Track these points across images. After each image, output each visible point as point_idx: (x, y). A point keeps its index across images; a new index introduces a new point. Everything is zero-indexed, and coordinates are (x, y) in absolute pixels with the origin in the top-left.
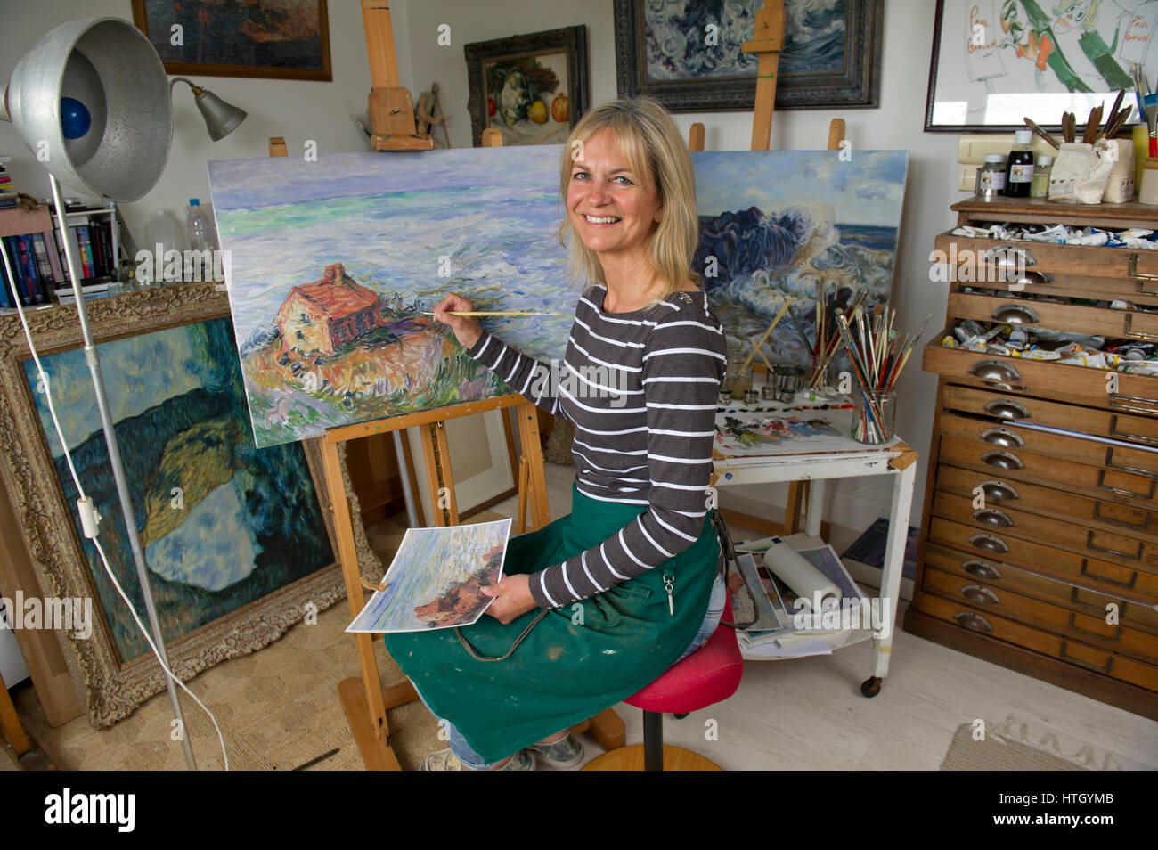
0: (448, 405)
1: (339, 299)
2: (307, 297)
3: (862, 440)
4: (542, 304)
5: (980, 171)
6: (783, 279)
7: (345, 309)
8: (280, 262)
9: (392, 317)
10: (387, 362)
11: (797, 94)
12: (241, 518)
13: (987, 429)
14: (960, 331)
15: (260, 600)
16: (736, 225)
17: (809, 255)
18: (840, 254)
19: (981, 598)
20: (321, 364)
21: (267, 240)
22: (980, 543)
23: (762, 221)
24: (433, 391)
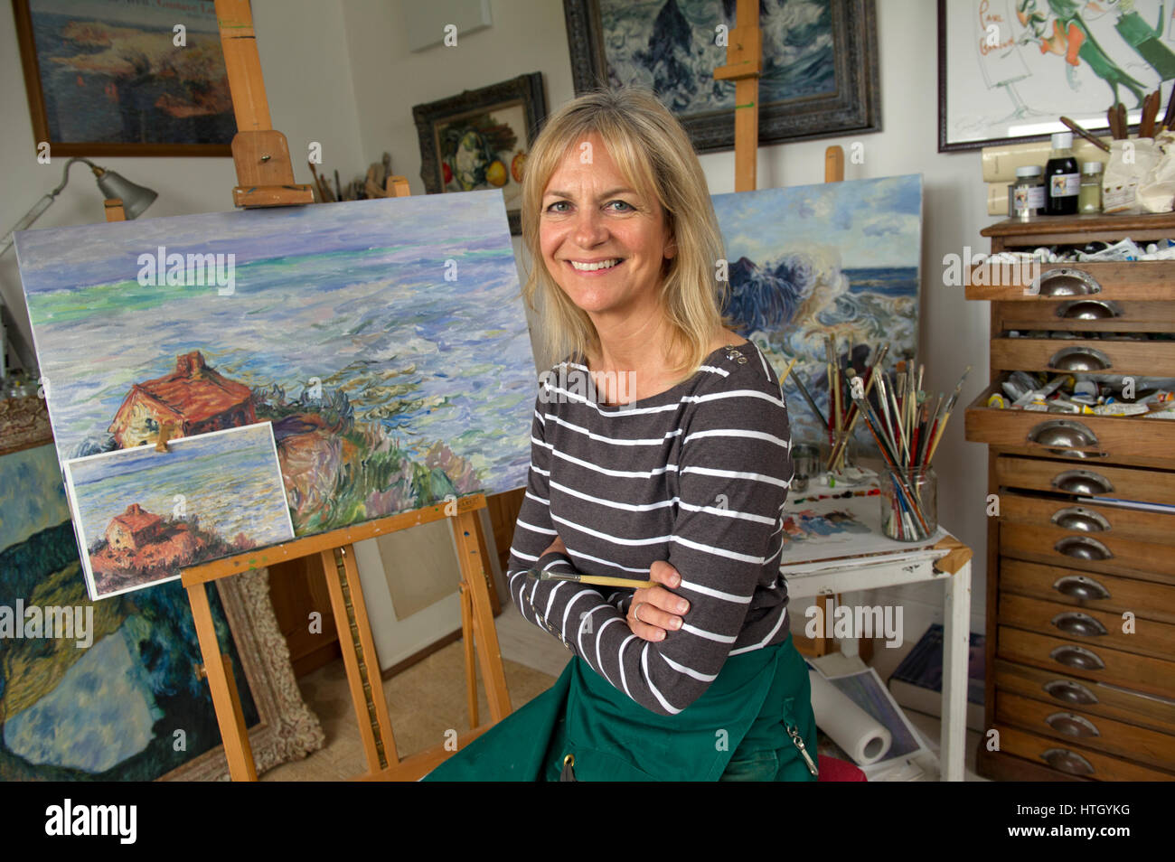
0: (349, 525)
1: (198, 398)
2: (155, 398)
3: (896, 536)
4: (472, 388)
5: (1013, 188)
6: (786, 340)
7: (207, 409)
8: (115, 354)
9: (272, 416)
11: (785, 123)
12: (134, 676)
13: (1059, 510)
14: (1009, 386)
17: (814, 310)
18: (851, 304)
19: (1074, 729)
21: (98, 326)
22: (1065, 657)
23: (754, 274)
24: (331, 507)
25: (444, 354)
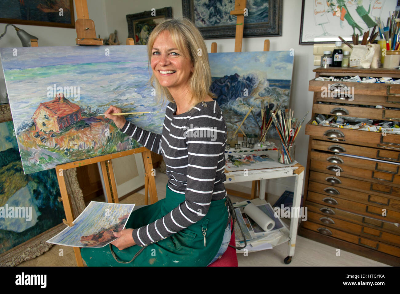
0: (112, 153)
1: (62, 109)
2: (47, 108)
3: (282, 162)
4: (152, 110)
5: (322, 57)
6: (248, 101)
7: (65, 113)
9: (87, 116)
10: (84, 135)
11: (251, 31)
12: (31, 201)
13: (329, 157)
14: (318, 119)
15: (40, 235)
16: (230, 80)
17: (258, 92)
18: (269, 90)
19: (327, 222)
20: (54, 137)
21: (29, 83)
22: (327, 201)
23: (239, 79)
24: (105, 147)
25: (144, 99)
